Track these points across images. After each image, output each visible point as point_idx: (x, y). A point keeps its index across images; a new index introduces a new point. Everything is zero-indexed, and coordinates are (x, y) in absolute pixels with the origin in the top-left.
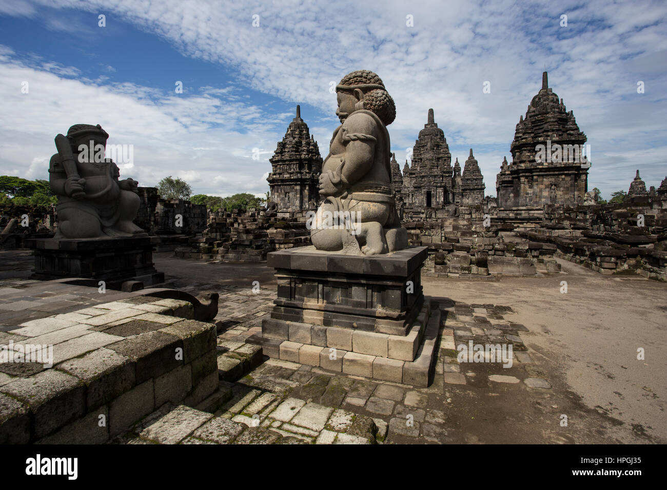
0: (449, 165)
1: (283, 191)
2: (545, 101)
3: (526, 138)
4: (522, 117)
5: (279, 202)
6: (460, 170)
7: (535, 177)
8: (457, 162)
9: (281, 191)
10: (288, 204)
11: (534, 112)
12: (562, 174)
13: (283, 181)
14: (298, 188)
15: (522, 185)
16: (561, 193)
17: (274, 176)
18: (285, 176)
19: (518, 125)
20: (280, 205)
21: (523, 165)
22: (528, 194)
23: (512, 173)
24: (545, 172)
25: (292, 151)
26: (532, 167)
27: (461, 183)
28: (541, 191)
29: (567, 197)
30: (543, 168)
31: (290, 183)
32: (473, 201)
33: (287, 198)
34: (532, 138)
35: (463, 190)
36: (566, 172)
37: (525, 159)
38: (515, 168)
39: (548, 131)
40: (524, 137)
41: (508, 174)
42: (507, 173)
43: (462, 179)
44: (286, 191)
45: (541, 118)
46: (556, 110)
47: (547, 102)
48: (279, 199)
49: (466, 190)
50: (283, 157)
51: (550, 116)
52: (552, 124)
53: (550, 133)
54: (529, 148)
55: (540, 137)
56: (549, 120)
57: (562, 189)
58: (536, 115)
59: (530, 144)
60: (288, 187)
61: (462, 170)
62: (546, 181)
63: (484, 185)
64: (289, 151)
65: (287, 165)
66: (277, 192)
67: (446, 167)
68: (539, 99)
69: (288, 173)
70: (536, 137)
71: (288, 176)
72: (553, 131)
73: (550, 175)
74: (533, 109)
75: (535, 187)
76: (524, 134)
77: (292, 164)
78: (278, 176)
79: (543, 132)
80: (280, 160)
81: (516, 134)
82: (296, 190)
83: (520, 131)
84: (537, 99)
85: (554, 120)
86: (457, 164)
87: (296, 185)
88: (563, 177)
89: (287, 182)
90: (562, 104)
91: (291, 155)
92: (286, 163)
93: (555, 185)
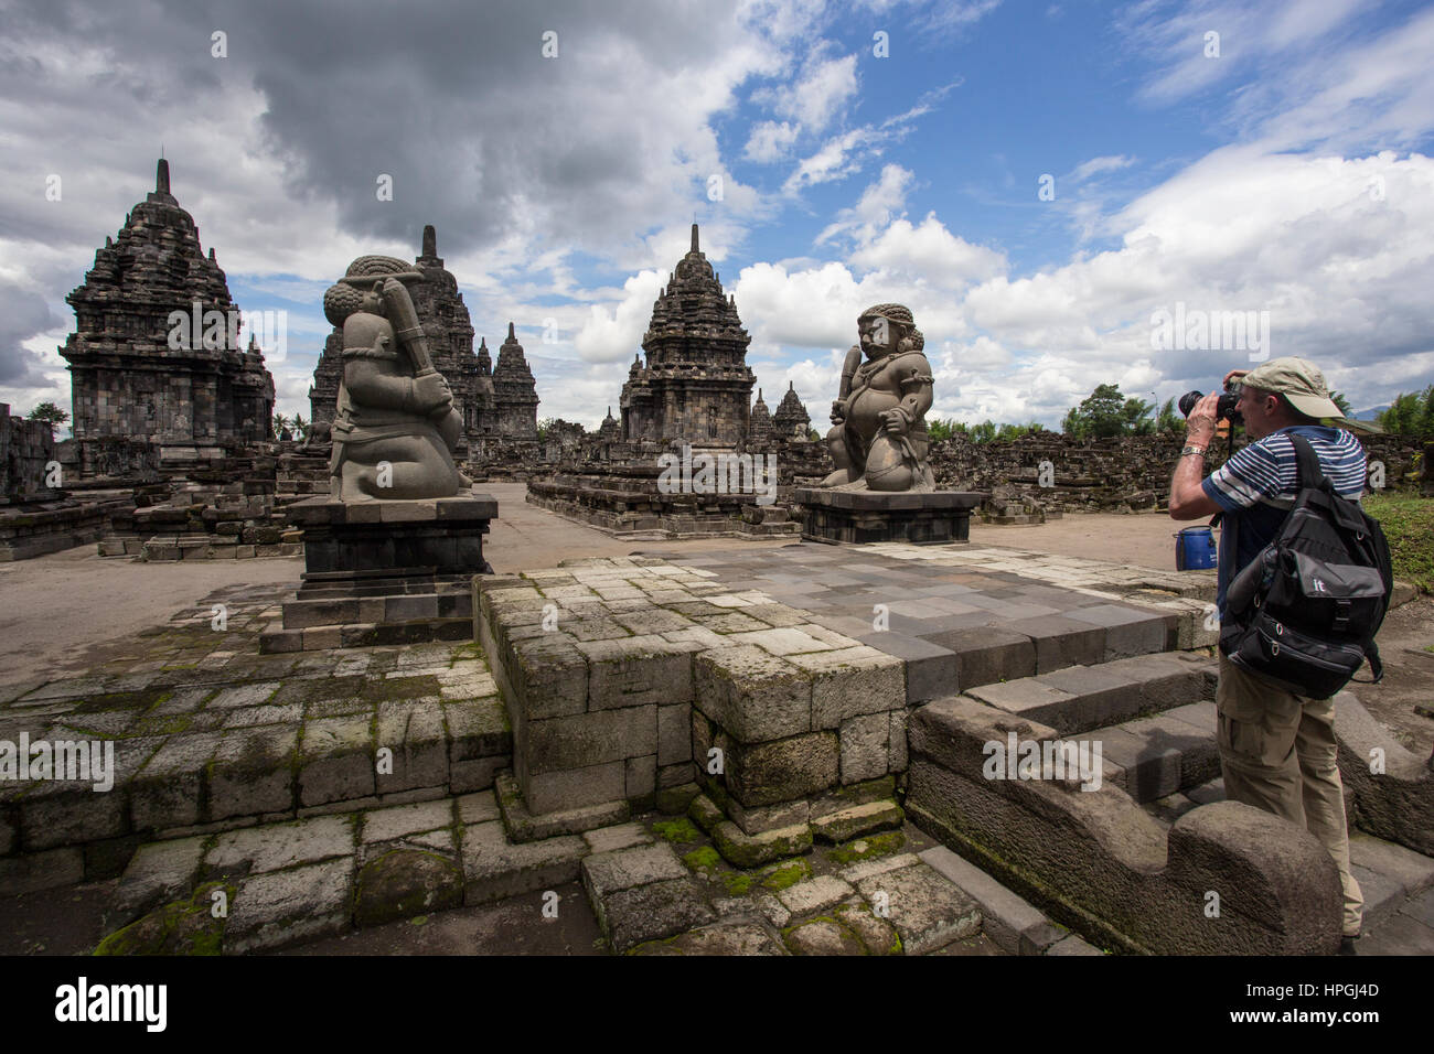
0: (471, 351)
1: (129, 390)
2: (697, 271)
3: (674, 328)
4: (662, 290)
5: (116, 417)
6: (490, 363)
7: (689, 394)
8: (483, 345)
9: (122, 386)
10: (149, 424)
11: (682, 286)
12: (724, 392)
13: (129, 360)
14: (184, 382)
15: (670, 407)
16: (722, 421)
17: (96, 346)
18: (137, 348)
19: (657, 303)
20: (119, 424)
21: (671, 372)
22: (677, 420)
23: (652, 383)
24: (702, 386)
25: (158, 283)
26: (686, 378)
27: (492, 391)
28: (696, 417)
29: (730, 427)
30: (699, 381)
31: (155, 367)
32: (517, 427)
33: (144, 409)
34: (685, 329)
35: (497, 404)
36: (729, 389)
37: (673, 363)
38: (658, 374)
39: (705, 322)
40: (672, 325)
41: (646, 386)
42: (644, 382)
43: (494, 383)
44: (140, 387)
45: (694, 299)
46: (714, 290)
47: (700, 275)
48: (113, 409)
49: (503, 404)
50: (127, 295)
51: (707, 298)
52: (709, 310)
53: (707, 326)
54: (678, 345)
55: (695, 329)
56: (705, 304)
57: (723, 415)
58: (687, 293)
59: (679, 338)
60: (150, 380)
61: (494, 363)
62: (704, 403)
63: (537, 397)
64: (145, 282)
65: (142, 317)
66: (108, 388)
67: (463, 354)
68: (690, 266)
69: (152, 341)
70: (690, 329)
71: (152, 348)
72: (711, 322)
73: (708, 392)
74: (680, 281)
75: (689, 410)
76: (670, 321)
77: (159, 317)
78: (110, 346)
79: (697, 322)
80: (114, 302)
81: (654, 317)
82: (177, 389)
83: (662, 313)
84: (686, 266)
85: (713, 305)
86: (484, 351)
87: (178, 374)
88: (725, 396)
89: (144, 363)
90: (718, 280)
91: (155, 293)
92: (140, 313)
93: (715, 409)
